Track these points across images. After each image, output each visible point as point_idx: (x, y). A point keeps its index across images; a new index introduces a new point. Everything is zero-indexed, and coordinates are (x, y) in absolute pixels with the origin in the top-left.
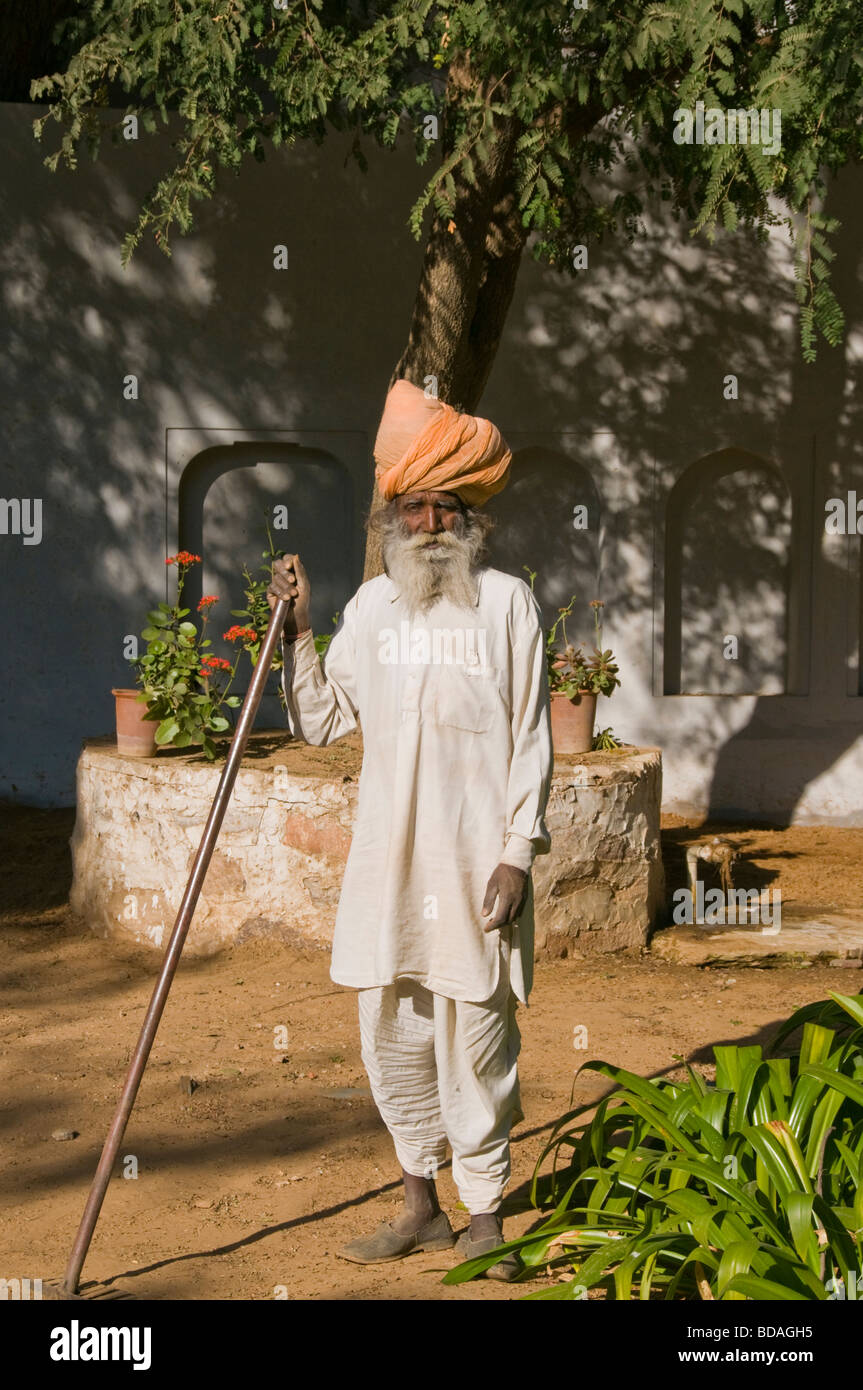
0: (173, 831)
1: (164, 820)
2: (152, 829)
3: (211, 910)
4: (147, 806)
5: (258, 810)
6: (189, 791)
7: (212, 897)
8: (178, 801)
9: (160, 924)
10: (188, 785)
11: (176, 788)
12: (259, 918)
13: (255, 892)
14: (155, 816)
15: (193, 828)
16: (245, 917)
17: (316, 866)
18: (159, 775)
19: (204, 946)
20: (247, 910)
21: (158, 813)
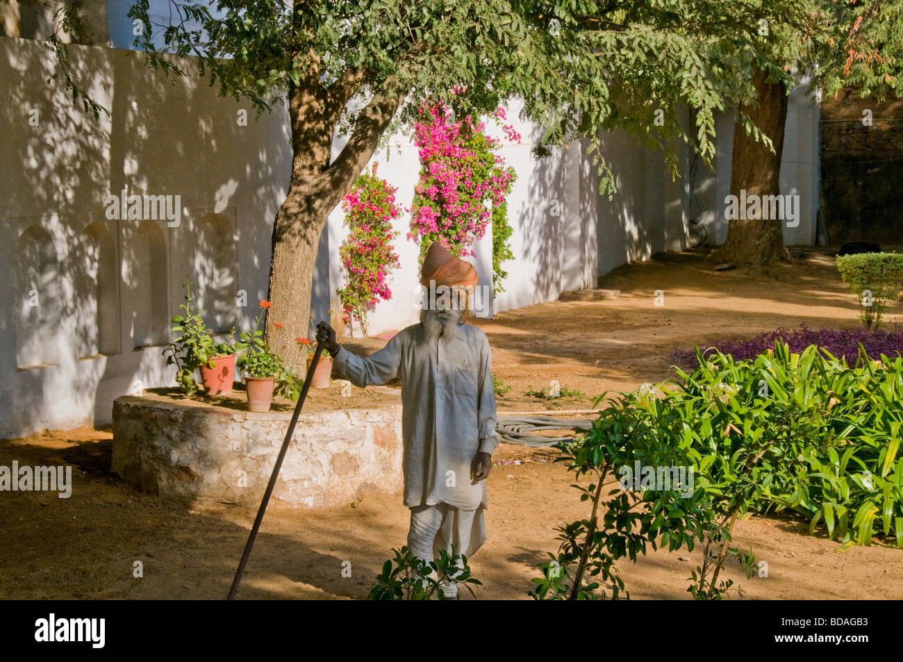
0: (320, 446)
1: (314, 441)
2: (306, 448)
3: (343, 483)
4: (304, 436)
5: (363, 428)
6: (330, 424)
7: (343, 476)
8: (324, 430)
9: (311, 495)
10: (328, 421)
11: (322, 423)
12: (365, 483)
13: (363, 470)
14: (308, 440)
15: (332, 443)
16: (359, 484)
17: (384, 452)
18: (312, 418)
19: (340, 502)
20: (359, 480)
21: (310, 438)
